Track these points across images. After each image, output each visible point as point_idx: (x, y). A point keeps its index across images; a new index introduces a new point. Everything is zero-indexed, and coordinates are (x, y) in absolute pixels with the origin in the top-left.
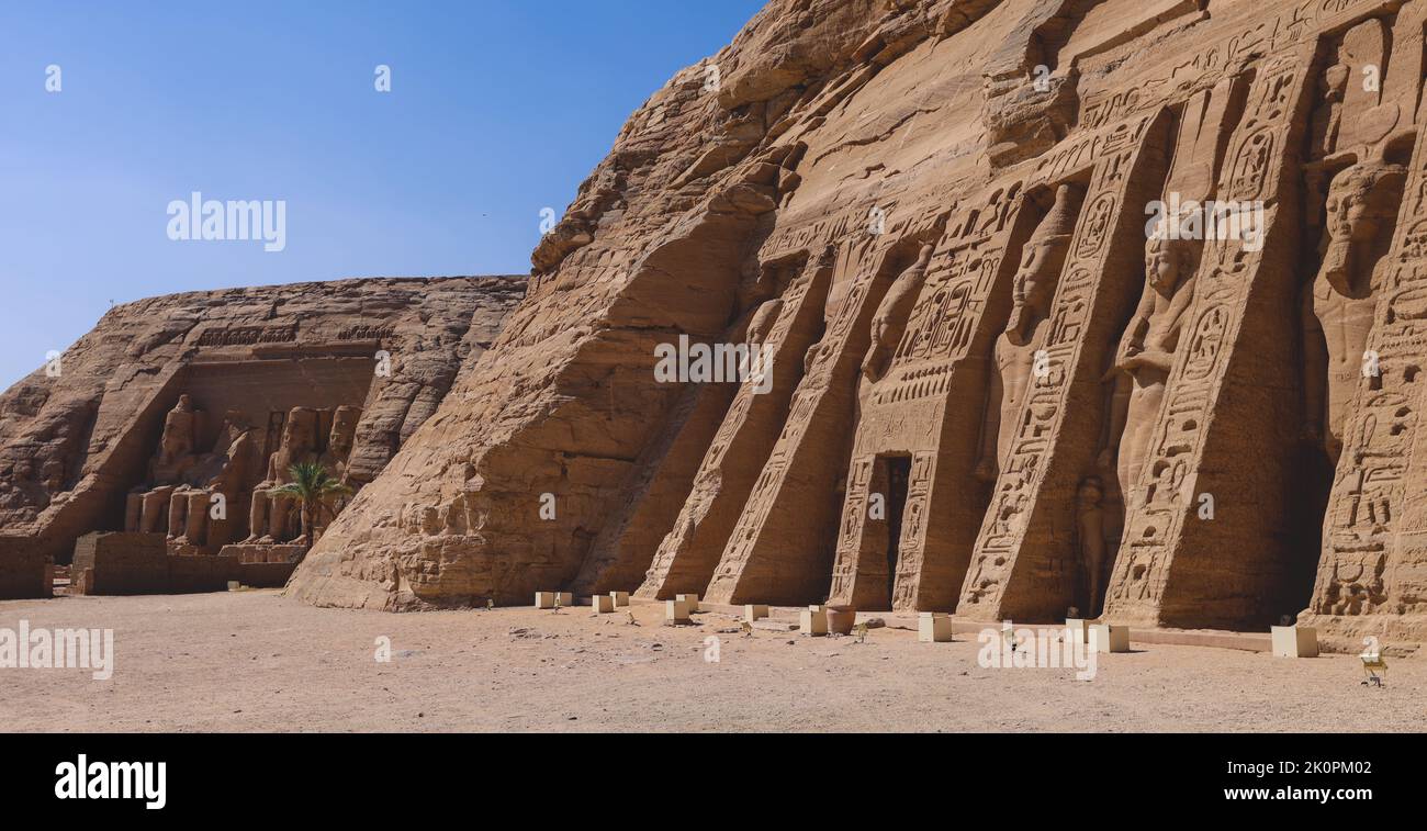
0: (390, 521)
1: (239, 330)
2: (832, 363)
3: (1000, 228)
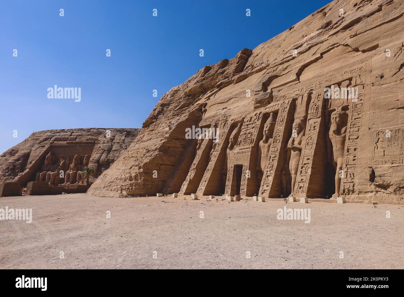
0: (118, 179)
1: (63, 138)
2: (221, 146)
3: (258, 121)
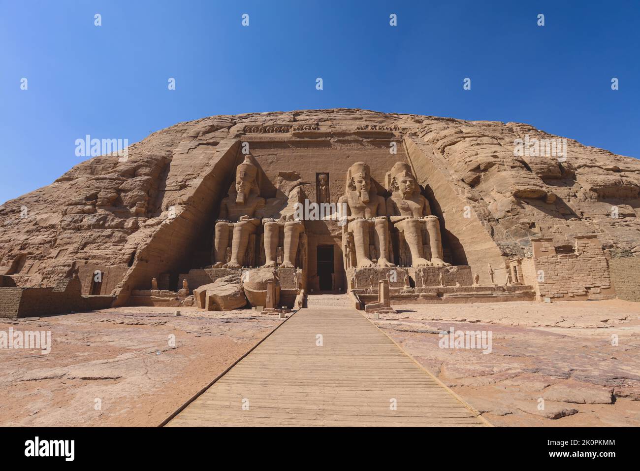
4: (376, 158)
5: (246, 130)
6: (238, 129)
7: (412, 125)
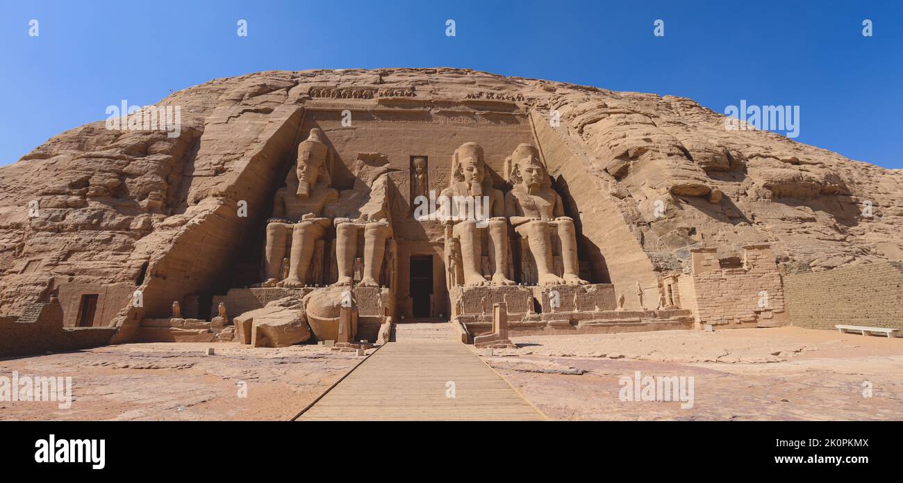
4: (493, 137)
5: (312, 93)
6: (302, 91)
7: (540, 94)
